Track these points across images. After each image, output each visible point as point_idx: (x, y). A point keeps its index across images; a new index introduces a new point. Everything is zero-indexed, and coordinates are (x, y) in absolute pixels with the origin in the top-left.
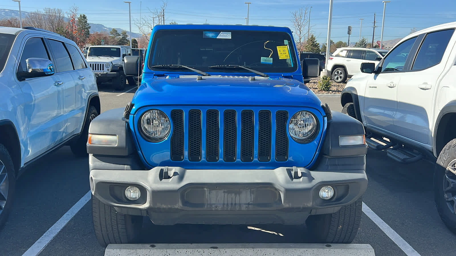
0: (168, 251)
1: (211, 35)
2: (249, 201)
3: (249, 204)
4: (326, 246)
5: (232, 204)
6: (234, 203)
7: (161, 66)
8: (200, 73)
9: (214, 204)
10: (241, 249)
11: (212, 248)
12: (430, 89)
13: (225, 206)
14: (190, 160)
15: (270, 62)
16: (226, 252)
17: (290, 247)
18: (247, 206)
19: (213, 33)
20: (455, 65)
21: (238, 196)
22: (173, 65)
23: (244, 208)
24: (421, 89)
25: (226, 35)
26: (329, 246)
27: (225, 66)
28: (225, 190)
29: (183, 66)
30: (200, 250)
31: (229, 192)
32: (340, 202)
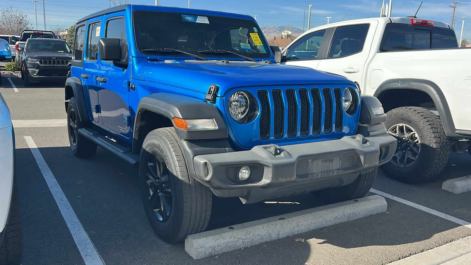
0: (248, 229)
1: (189, 19)
2: (338, 167)
3: (338, 169)
4: (355, 201)
5: (327, 171)
6: (328, 170)
7: (153, 49)
8: (198, 58)
9: (315, 173)
10: (303, 216)
11: (280, 219)
12: (358, 72)
13: (323, 173)
14: (275, 139)
15: (249, 48)
16: (292, 220)
17: (334, 207)
18: (337, 171)
19: (191, 17)
20: (377, 53)
21: (331, 163)
22: (166, 49)
23: (335, 173)
24: (346, 72)
25: (204, 19)
26: (357, 201)
27: (215, 51)
28: (323, 160)
29: (176, 50)
30: (273, 223)
31: (325, 161)
32: (386, 159)
